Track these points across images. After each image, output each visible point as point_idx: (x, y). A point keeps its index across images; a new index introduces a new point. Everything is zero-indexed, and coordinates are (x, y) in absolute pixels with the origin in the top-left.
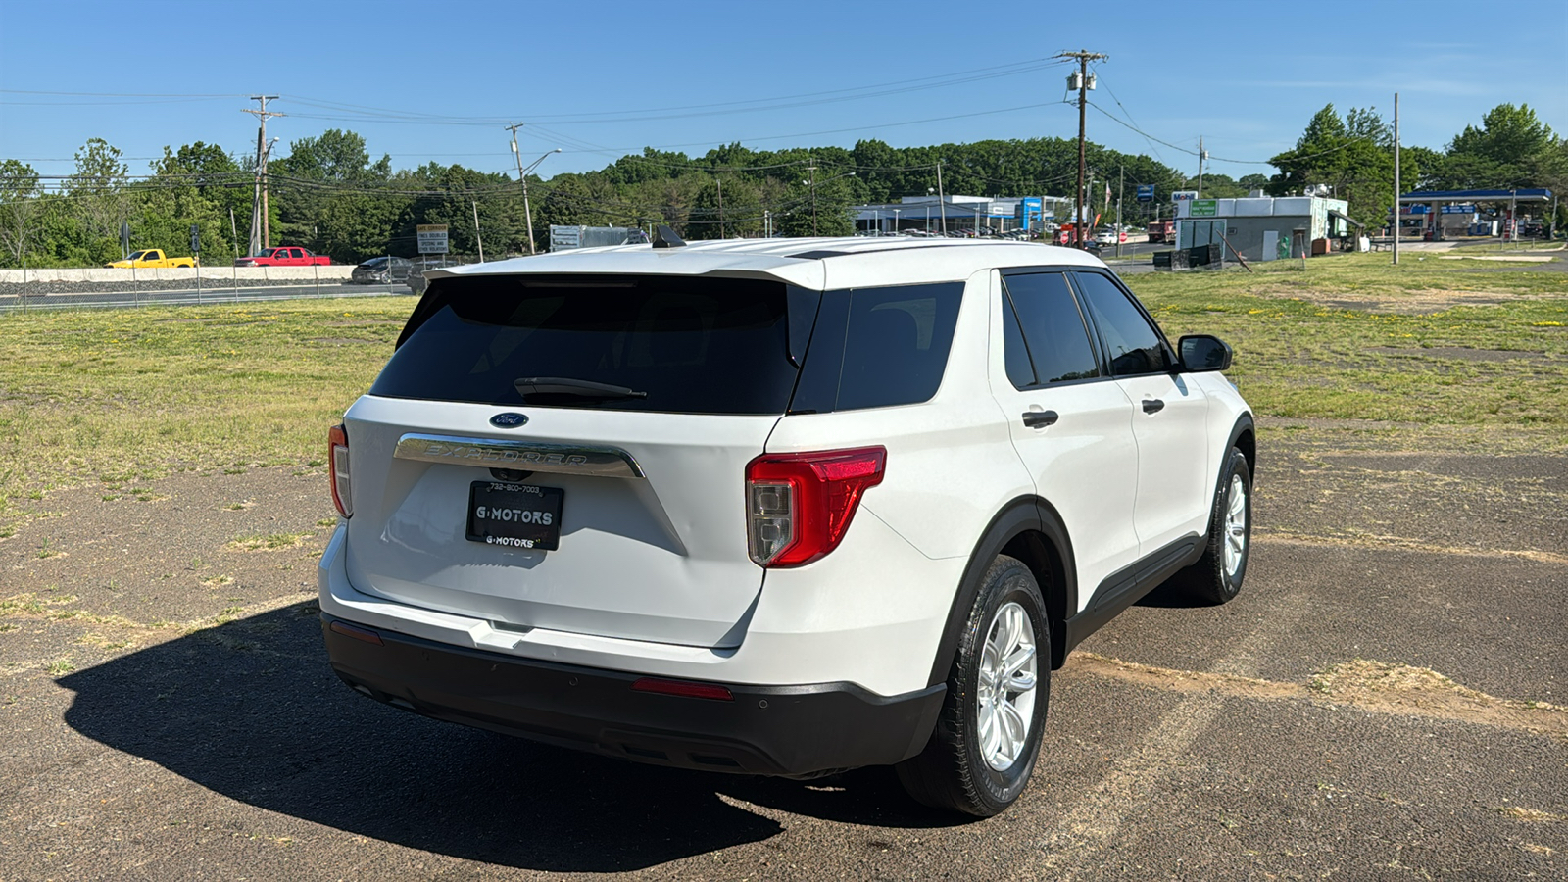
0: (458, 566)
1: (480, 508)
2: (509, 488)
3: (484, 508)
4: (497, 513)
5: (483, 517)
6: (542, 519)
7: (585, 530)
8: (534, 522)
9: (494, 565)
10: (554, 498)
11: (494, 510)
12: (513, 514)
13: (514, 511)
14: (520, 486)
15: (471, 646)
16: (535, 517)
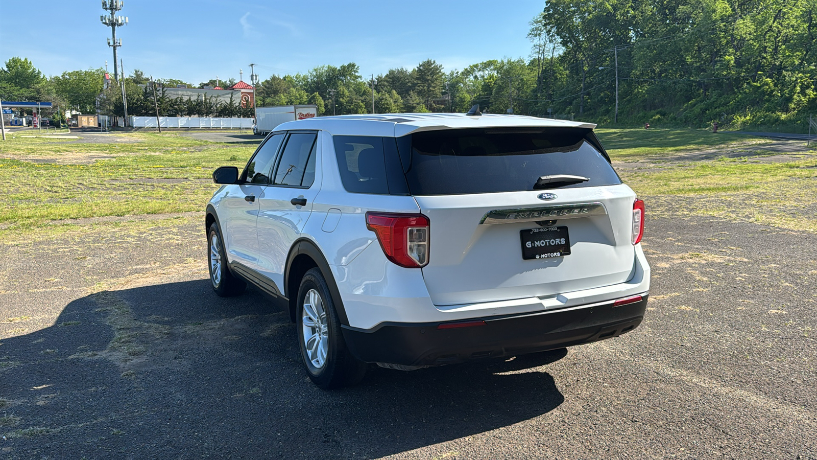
0: (519, 274)
1: (527, 243)
2: (541, 230)
3: (530, 242)
4: (537, 244)
5: (530, 246)
6: (560, 242)
7: (578, 243)
8: (557, 244)
9: (538, 269)
10: (563, 232)
11: (535, 242)
12: (546, 242)
13: (546, 241)
14: (547, 228)
15: (544, 309)
16: (557, 242)
